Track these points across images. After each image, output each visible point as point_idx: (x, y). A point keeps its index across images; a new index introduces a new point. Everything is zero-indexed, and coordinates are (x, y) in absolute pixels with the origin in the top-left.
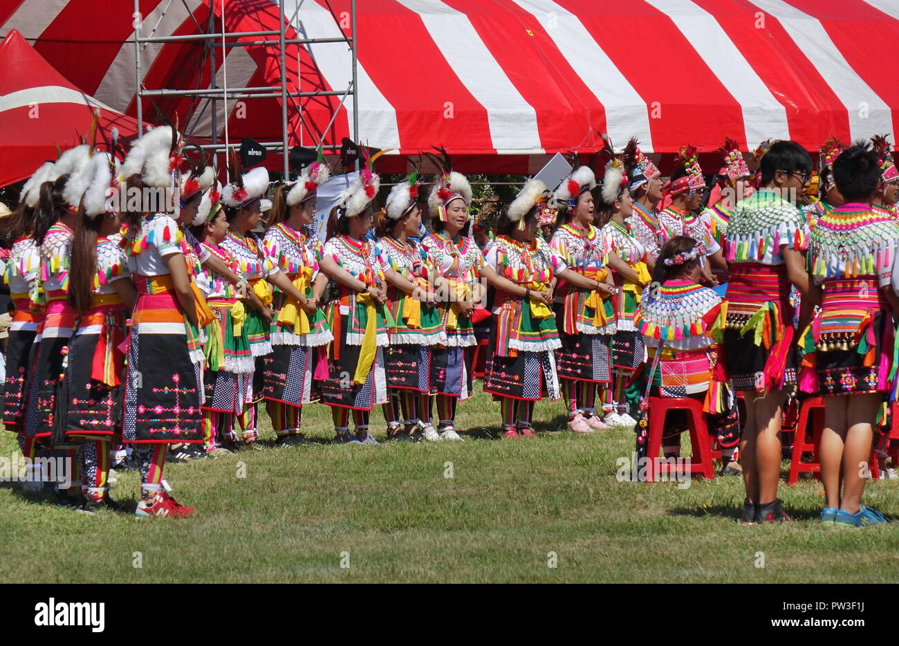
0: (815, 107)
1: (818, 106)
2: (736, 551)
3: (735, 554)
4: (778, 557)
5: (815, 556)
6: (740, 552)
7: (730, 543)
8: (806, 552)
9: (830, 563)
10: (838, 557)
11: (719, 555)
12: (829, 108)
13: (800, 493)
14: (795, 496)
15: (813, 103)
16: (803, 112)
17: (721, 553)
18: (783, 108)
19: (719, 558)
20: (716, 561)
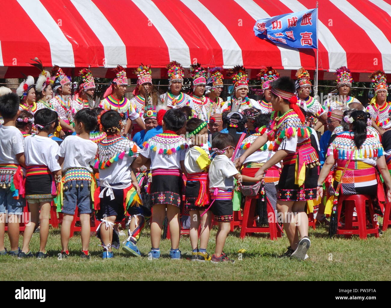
0: (87, 45)
1: (88, 44)
2: (41, 272)
3: (40, 273)
4: (62, 275)
5: (81, 275)
6: (43, 272)
7: (37, 267)
8: (76, 272)
9: (88, 278)
10: (93, 275)
11: (32, 274)
12: (94, 45)
13: (74, 242)
14: (72, 244)
15: (86, 43)
16: (81, 46)
17: (33, 273)
18: (70, 44)
19: (32, 275)
20: (30, 276)
